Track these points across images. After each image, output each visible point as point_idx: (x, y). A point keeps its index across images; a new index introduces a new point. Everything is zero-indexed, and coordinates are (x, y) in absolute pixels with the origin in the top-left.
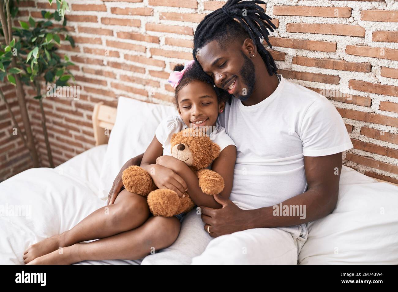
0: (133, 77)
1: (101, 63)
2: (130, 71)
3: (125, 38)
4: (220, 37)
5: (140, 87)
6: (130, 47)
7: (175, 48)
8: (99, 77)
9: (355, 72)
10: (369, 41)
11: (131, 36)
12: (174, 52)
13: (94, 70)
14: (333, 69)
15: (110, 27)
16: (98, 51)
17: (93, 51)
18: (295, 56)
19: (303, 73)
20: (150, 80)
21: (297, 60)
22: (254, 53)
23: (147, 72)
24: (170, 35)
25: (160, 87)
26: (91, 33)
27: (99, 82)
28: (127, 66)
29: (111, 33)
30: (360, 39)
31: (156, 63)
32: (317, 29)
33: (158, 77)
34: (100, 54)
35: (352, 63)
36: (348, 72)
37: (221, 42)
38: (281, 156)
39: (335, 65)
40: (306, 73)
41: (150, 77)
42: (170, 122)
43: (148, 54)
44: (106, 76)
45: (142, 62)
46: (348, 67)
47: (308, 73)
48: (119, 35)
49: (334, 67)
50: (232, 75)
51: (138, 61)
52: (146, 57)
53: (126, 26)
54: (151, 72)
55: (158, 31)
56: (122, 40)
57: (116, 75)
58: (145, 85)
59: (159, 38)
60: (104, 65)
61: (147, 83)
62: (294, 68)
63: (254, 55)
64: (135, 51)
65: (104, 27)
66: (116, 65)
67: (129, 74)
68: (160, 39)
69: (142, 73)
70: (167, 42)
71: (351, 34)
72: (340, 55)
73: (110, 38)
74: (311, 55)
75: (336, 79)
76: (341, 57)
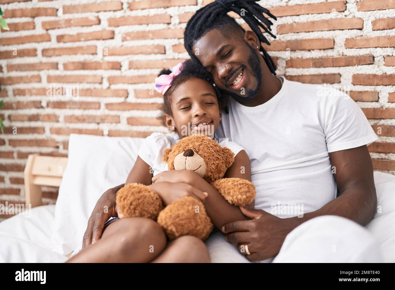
0: (82, 116)
1: (38, 105)
2: (79, 108)
3: (75, 69)
4: (220, 26)
5: (92, 126)
6: (79, 80)
7: (142, 72)
8: (33, 124)
9: (357, 66)
10: (368, 31)
11: (84, 66)
12: (140, 77)
13: (27, 116)
14: (333, 67)
15: (54, 59)
16: (34, 91)
17: (27, 92)
18: (289, 58)
19: (299, 76)
20: (107, 116)
21: (291, 63)
22: (257, 45)
23: (103, 106)
24: (135, 58)
25: (119, 122)
26: (25, 70)
27: (33, 130)
28: (74, 103)
29: (55, 66)
30: (359, 31)
31: (116, 94)
32: (311, 27)
33: (118, 110)
34: (37, 94)
35: (353, 57)
36: (350, 67)
37: (223, 31)
38: (308, 155)
39: (335, 62)
40: (302, 76)
41: (107, 112)
42: (158, 137)
43: (106, 84)
44: (43, 121)
45: (96, 95)
46: (349, 62)
47: (305, 75)
48: (66, 67)
49: (333, 64)
50: (239, 64)
51: (91, 95)
52: (102, 89)
53: (76, 54)
54: (109, 106)
55: (119, 55)
56: (68, 73)
57: (59, 117)
58: (98, 124)
59: (120, 63)
60: (42, 107)
61: (103, 120)
62: (289, 72)
63: (257, 47)
64: (88, 83)
65: (45, 60)
66: (60, 105)
67: (78, 112)
68: (122, 64)
69: (95, 109)
70: (132, 66)
71: (348, 27)
72: (340, 50)
73: (53, 72)
74: (307, 55)
75: (337, 76)
76: (341, 53)
